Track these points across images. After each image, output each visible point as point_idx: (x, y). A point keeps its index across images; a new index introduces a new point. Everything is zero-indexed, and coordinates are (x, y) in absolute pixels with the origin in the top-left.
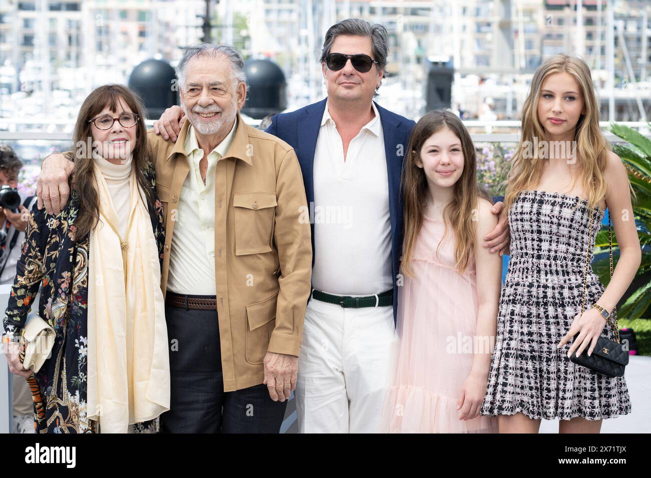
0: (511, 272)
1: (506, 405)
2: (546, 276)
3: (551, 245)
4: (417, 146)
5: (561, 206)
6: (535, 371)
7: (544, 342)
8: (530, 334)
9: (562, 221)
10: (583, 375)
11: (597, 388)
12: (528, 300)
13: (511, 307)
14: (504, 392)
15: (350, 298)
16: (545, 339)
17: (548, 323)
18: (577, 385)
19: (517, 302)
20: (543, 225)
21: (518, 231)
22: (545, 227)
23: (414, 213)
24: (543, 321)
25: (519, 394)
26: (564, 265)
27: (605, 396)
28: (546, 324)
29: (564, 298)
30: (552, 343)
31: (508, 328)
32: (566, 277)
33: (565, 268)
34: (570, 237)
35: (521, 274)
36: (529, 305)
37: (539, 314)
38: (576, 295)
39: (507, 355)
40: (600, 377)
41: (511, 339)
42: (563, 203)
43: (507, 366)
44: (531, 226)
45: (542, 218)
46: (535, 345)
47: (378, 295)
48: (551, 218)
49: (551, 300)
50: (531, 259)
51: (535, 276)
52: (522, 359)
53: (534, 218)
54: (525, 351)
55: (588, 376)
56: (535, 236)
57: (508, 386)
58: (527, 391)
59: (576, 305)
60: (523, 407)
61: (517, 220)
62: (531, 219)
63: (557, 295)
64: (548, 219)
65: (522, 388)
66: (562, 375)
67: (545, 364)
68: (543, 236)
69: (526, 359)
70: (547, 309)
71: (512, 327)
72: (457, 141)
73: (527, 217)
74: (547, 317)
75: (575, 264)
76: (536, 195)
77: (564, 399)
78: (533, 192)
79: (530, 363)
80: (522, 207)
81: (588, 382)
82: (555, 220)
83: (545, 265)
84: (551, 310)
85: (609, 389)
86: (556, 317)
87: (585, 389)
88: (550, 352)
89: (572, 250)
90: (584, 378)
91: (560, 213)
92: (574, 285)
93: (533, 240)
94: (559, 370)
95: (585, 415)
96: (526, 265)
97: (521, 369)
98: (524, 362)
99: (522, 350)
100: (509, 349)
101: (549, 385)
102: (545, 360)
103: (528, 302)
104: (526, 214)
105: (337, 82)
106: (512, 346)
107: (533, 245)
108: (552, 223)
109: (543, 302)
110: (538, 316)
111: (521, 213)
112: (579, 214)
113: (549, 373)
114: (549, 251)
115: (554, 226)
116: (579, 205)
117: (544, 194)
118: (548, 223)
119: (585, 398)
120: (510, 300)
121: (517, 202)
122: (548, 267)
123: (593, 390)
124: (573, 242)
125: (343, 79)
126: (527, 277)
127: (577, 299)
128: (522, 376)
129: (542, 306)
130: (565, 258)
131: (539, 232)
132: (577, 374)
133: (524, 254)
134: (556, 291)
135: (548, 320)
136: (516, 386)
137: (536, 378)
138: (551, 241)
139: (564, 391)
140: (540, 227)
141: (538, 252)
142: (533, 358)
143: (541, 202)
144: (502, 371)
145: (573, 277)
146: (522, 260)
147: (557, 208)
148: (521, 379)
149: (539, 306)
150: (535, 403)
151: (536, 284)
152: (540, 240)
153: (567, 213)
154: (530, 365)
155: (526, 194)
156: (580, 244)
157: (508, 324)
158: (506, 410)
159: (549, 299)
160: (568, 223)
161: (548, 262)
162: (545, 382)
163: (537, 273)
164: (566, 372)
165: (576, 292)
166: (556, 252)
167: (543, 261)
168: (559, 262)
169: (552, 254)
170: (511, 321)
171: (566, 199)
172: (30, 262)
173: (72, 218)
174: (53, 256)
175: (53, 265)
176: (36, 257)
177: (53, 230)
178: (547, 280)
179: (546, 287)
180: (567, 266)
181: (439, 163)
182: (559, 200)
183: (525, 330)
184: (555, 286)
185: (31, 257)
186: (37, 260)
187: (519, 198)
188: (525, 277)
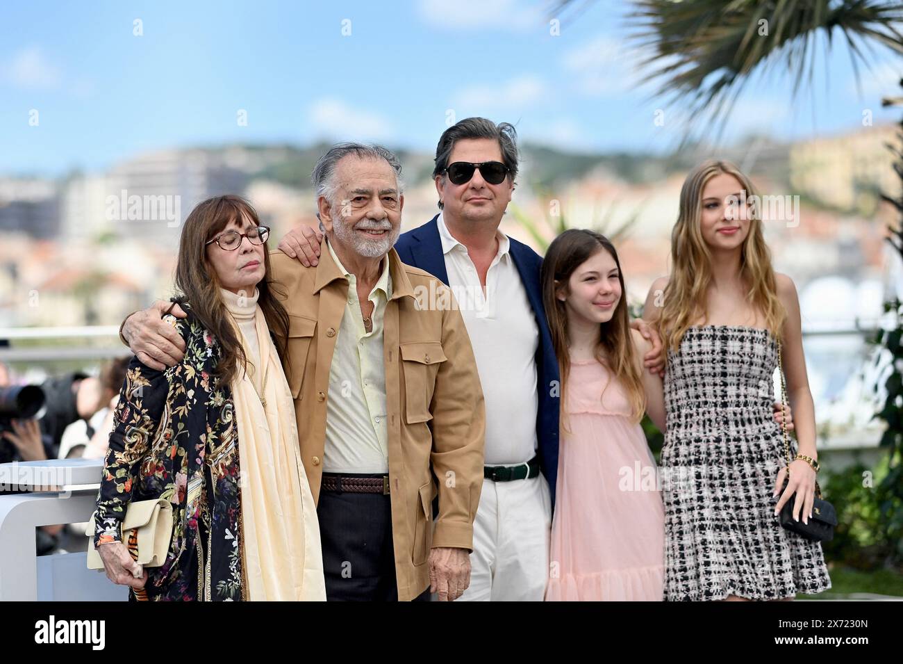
0: (683, 427)
1: (714, 588)
2: (737, 426)
5: (752, 341)
6: (741, 543)
8: (726, 499)
9: (755, 360)
10: (793, 540)
12: (717, 458)
14: (709, 573)
15: (503, 468)
16: (743, 504)
17: (745, 484)
19: (703, 462)
20: (729, 365)
21: (692, 375)
22: (731, 368)
24: (739, 482)
25: (726, 572)
26: (757, 411)
28: (743, 485)
29: (762, 451)
30: (752, 507)
31: (695, 495)
32: (761, 426)
33: (757, 415)
34: (760, 378)
36: (719, 463)
38: (775, 445)
39: (702, 528)
41: (702, 508)
42: (753, 338)
43: (705, 540)
44: (714, 368)
45: (729, 357)
46: (733, 513)
47: (529, 463)
48: (741, 357)
49: (747, 455)
50: (714, 408)
52: (720, 530)
53: (718, 358)
54: (723, 520)
55: (800, 541)
56: (718, 380)
57: (712, 565)
59: (775, 458)
60: (734, 588)
61: (693, 362)
62: (714, 359)
63: (753, 448)
64: (736, 358)
65: (728, 565)
66: (773, 545)
67: (749, 534)
68: (729, 379)
69: (727, 530)
70: (743, 466)
71: (701, 492)
73: (705, 357)
74: (744, 476)
75: (766, 410)
76: (714, 330)
77: (781, 572)
78: (709, 326)
79: (732, 533)
80: (700, 345)
81: (802, 548)
82: (746, 359)
83: (735, 414)
84: (747, 467)
86: (754, 475)
87: (800, 557)
88: (753, 518)
89: (761, 393)
90: (796, 543)
91: (752, 349)
92: (769, 434)
93: (715, 385)
94: (765, 540)
96: (707, 416)
97: (721, 542)
98: (723, 533)
99: (718, 520)
100: (702, 519)
101: (761, 558)
102: (748, 529)
103: (717, 461)
104: (706, 354)
105: (463, 198)
106: (705, 516)
107: (715, 391)
108: (743, 362)
109: (737, 458)
111: (700, 353)
112: (769, 350)
113: (757, 542)
114: (738, 396)
115: (746, 366)
116: (769, 339)
117: (725, 329)
118: (738, 362)
120: (691, 461)
121: (690, 340)
122: (739, 416)
124: (761, 383)
125: (470, 194)
126: (710, 431)
127: (778, 450)
128: (725, 551)
129: (736, 463)
130: (756, 403)
131: (724, 374)
132: (788, 541)
133: (701, 403)
134: (752, 444)
135: (745, 480)
136: (720, 563)
137: (743, 550)
138: (738, 385)
139: (780, 563)
140: (726, 368)
141: (723, 399)
142: (734, 527)
143: (725, 338)
144: (700, 547)
145: (767, 424)
146: (701, 410)
147: (747, 345)
148: (724, 555)
149: (732, 464)
150: (751, 580)
151: (724, 438)
152: (725, 385)
153: (759, 349)
154: (733, 536)
155: (700, 330)
158: (716, 594)
159: (743, 454)
160: (760, 361)
161: (738, 410)
162: (755, 555)
163: (724, 424)
164: (777, 540)
165: (774, 442)
166: (745, 396)
167: (730, 409)
168: (750, 408)
169: (742, 399)
171: (755, 332)
172: (133, 431)
173: (201, 362)
174: (181, 414)
175: (181, 426)
176: (142, 422)
177: (175, 378)
178: (738, 432)
179: (738, 440)
180: (759, 412)
181: (599, 293)
182: (747, 334)
183: (720, 495)
184: (749, 438)
185: (133, 425)
186: (142, 428)
187: (692, 336)
188: (707, 430)
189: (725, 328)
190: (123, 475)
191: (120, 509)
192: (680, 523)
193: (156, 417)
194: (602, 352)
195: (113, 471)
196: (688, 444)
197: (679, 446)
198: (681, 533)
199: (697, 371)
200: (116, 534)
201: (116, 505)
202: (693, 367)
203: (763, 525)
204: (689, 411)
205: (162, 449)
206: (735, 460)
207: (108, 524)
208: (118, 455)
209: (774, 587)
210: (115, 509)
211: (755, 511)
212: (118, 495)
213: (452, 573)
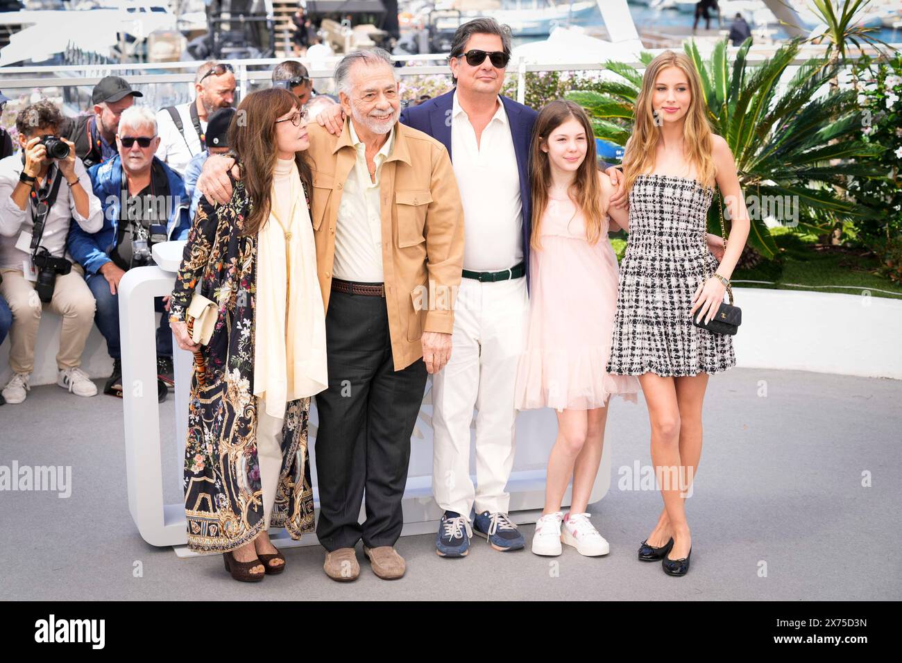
0: (634, 247)
1: (634, 367)
2: (668, 251)
3: (672, 223)
4: (545, 134)
5: (682, 189)
6: (661, 335)
7: (667, 309)
8: (655, 302)
9: (683, 203)
10: (703, 335)
11: (715, 346)
12: (651, 272)
13: (636, 278)
14: (634, 355)
15: (488, 273)
16: (668, 306)
17: (671, 292)
18: (699, 344)
19: (642, 274)
20: (665, 206)
21: (641, 211)
22: (667, 208)
23: (541, 193)
24: (666, 290)
25: (648, 355)
26: (684, 241)
27: (721, 352)
28: (669, 293)
29: (685, 270)
30: (674, 309)
31: (634, 298)
32: (686, 251)
33: (685, 243)
34: (689, 216)
35: (644, 249)
36: (653, 276)
37: (662, 284)
38: (696, 266)
39: (635, 322)
40: (717, 336)
41: (637, 307)
42: (683, 186)
43: (635, 331)
44: (654, 207)
45: (665, 200)
46: (660, 313)
47: (511, 269)
48: (673, 200)
49: (674, 272)
50: (653, 236)
51: (658, 251)
52: (648, 325)
53: (657, 199)
54: (651, 317)
55: (708, 336)
56: (658, 215)
57: (636, 350)
58: (654, 352)
59: (695, 275)
60: (651, 367)
61: (640, 201)
62: (654, 201)
63: (679, 268)
64: (670, 201)
65: (650, 350)
66: (686, 337)
67: (670, 328)
68: (665, 216)
69: (652, 325)
70: (670, 280)
71: (638, 296)
72: (582, 130)
73: (648, 198)
74: (670, 287)
75: (693, 239)
76: (657, 179)
77: (689, 358)
78: (654, 176)
79: (655, 327)
80: (645, 190)
81: (708, 342)
82: (677, 202)
83: (668, 241)
84: (673, 281)
85: (723, 345)
86: (678, 286)
87: (706, 348)
88: (675, 318)
89: (690, 226)
90: (704, 338)
91: (681, 195)
92: (692, 258)
93: (655, 219)
94: (682, 333)
95: (706, 370)
96: (649, 241)
97: (648, 333)
98: (650, 327)
99: (648, 317)
100: (636, 316)
101: (677, 346)
102: (670, 324)
103: (652, 274)
104: (649, 196)
105: (476, 76)
106: (638, 314)
107: (655, 223)
108: (674, 204)
109: (666, 273)
110: (661, 286)
111: (645, 195)
112: (697, 195)
113: (675, 335)
114: (671, 228)
115: (676, 207)
116: (697, 187)
118: (670, 204)
119: (706, 355)
120: (634, 273)
121: (639, 185)
122: (670, 243)
123: (712, 349)
124: (691, 219)
125: (481, 73)
126: (650, 252)
127: (697, 270)
128: (649, 339)
129: (665, 277)
130: (685, 234)
131: (662, 212)
132: (699, 335)
133: (646, 231)
134: (678, 264)
135: (671, 290)
136: (644, 349)
137: (662, 341)
138: (672, 220)
139: (689, 351)
140: (662, 207)
141: (660, 230)
142: (658, 323)
143: (663, 185)
144: (631, 336)
145: (691, 250)
146: (645, 237)
147: (678, 191)
148: (649, 342)
149: (662, 277)
150: (663, 363)
151: (658, 258)
152: (663, 219)
153: (687, 195)
154: (656, 330)
155: (647, 178)
156: (697, 221)
157: (634, 293)
158: (635, 371)
159: (671, 271)
160: (688, 204)
161: (670, 239)
162: (672, 344)
163: (659, 248)
164: (689, 335)
165: (695, 264)
166: (677, 229)
167: (665, 238)
168: (679, 238)
169: (674, 231)
170: (637, 291)
171: (686, 182)
172: (197, 248)
173: (239, 208)
174: (225, 241)
175: (225, 249)
176: (202, 243)
177: (223, 217)
178: (669, 255)
179: (668, 260)
180: (686, 241)
181: (567, 150)
182: (679, 183)
183: (650, 299)
184: (677, 259)
185: (197, 244)
186: (202, 247)
187: (641, 182)
188: (648, 251)
189: (665, 178)
190: (189, 277)
191: (185, 300)
192: (622, 316)
193: (211, 241)
194: (574, 191)
195: (182, 274)
196: (635, 260)
197: (630, 261)
198: (622, 323)
199: (643, 208)
200: (180, 317)
201: (182, 297)
202: (640, 205)
203: (682, 323)
204: (638, 236)
205: (213, 262)
206: (665, 275)
207: (176, 309)
208: (186, 263)
209: (682, 368)
210: (181, 300)
211: (677, 313)
212: (184, 290)
213: (436, 349)
